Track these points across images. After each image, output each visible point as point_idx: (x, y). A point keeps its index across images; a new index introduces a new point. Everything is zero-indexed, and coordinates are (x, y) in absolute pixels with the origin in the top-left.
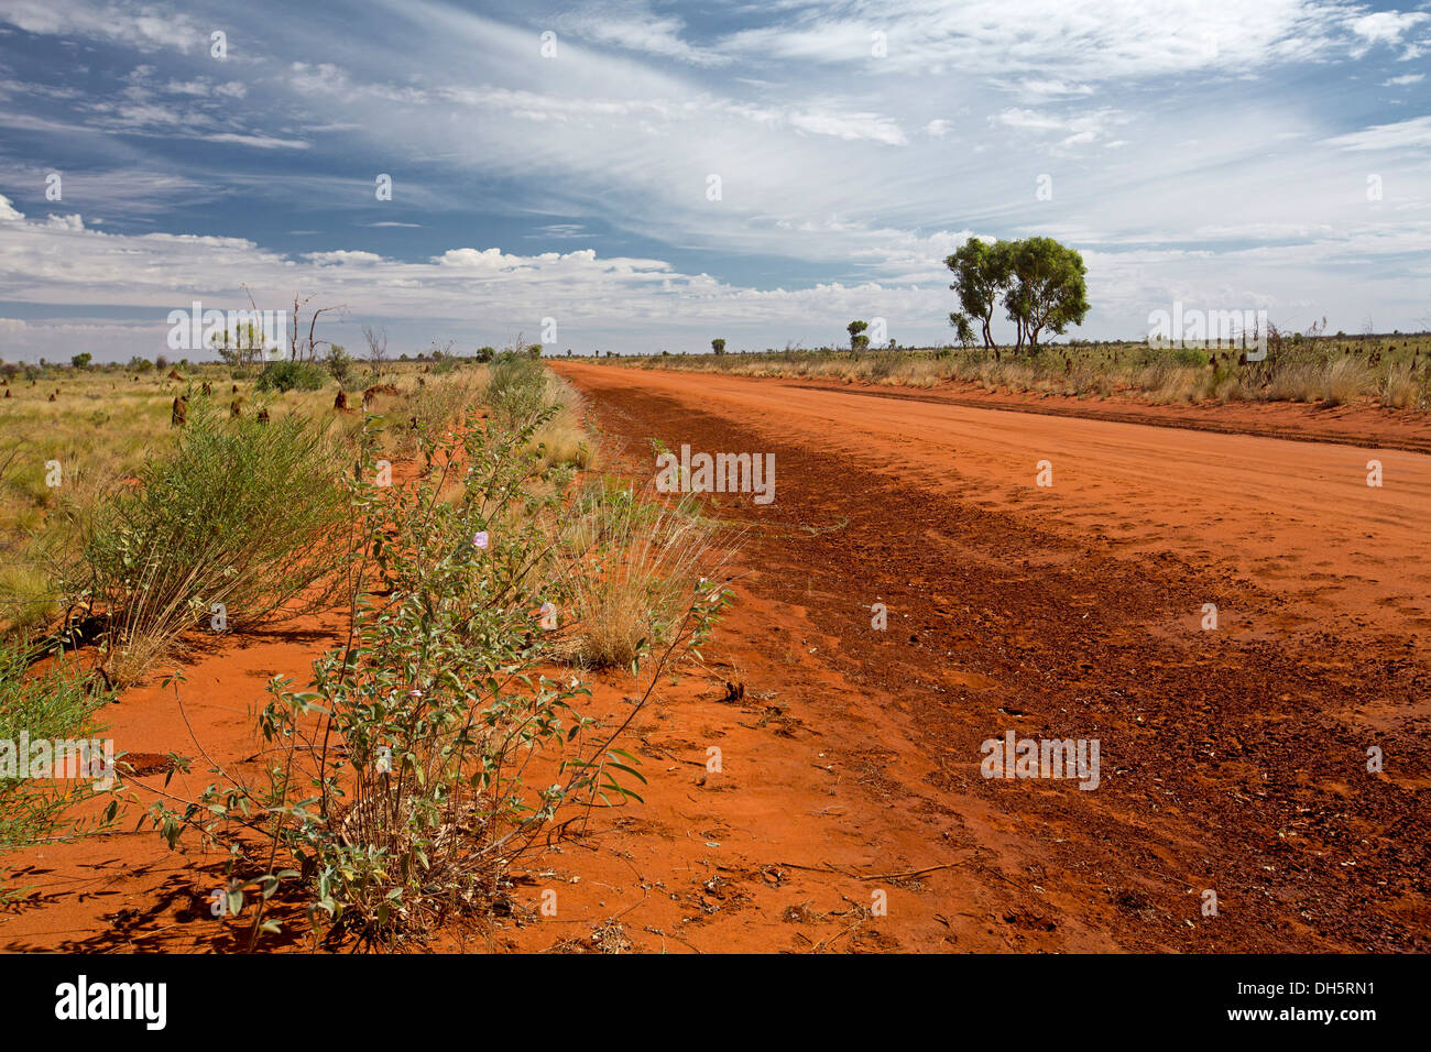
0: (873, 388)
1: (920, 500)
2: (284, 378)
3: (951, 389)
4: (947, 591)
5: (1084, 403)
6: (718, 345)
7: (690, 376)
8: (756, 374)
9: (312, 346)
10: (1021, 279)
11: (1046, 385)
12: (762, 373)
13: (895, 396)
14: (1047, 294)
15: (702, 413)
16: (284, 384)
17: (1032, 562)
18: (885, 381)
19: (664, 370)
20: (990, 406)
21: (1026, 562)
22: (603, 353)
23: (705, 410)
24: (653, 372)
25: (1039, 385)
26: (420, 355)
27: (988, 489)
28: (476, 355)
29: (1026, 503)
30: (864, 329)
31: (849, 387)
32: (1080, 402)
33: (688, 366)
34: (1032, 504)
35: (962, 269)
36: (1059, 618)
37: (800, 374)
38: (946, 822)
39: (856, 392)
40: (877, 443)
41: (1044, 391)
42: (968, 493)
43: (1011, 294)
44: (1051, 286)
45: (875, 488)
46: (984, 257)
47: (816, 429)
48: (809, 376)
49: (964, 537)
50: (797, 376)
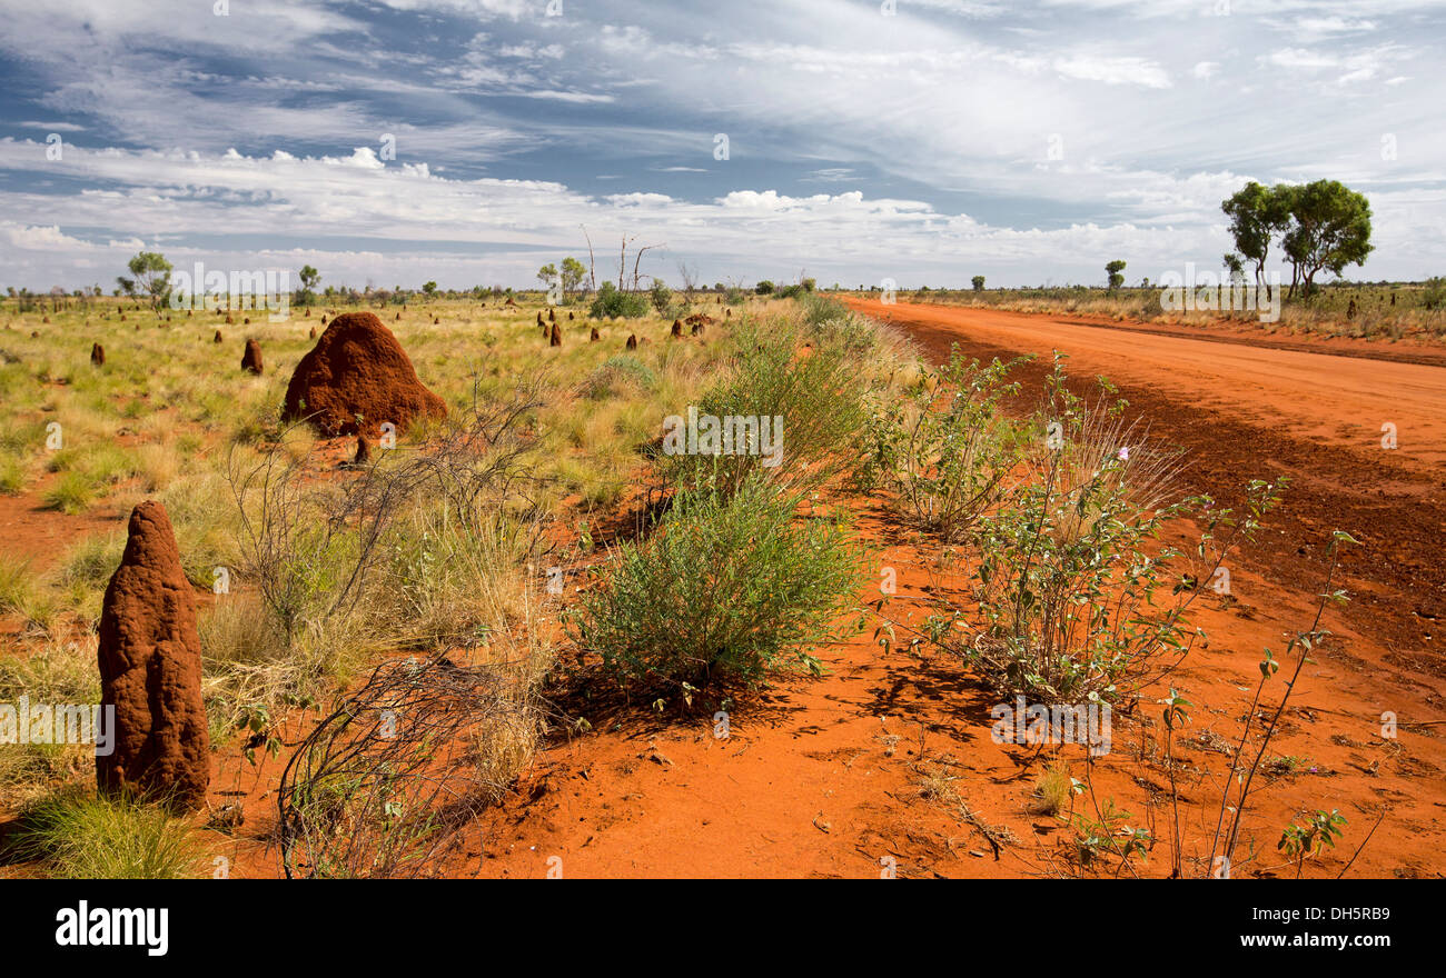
0: (1145, 326)
1: (1251, 433)
2: (612, 307)
3: (1228, 328)
4: (1310, 513)
5: (1374, 345)
6: (978, 282)
7: (958, 311)
8: (1025, 310)
9: (636, 279)
10: (1300, 220)
11: (1331, 326)
12: (1031, 310)
13: (1170, 334)
14: (1327, 236)
15: (994, 347)
16: (613, 312)
17: (1387, 492)
18: (1157, 319)
19: (932, 304)
20: (1273, 346)
21: (1380, 492)
22: (867, 287)
23: (994, 343)
24: (920, 306)
25: (1324, 326)
26: (704, 287)
27: (1314, 425)
28: (756, 287)
29: (1359, 439)
30: (1121, 268)
31: (1120, 325)
32: (1370, 344)
33: (955, 301)
34: (1366, 440)
35: (1238, 211)
36: (1434, 541)
37: (1068, 311)
38: (1424, 693)
39: (1128, 330)
40: (1180, 379)
41: (1328, 332)
42: (1293, 428)
43: (1289, 236)
44: (1333, 228)
45: (1198, 420)
46: (1264, 201)
47: (1112, 364)
48: (1078, 313)
49: (1307, 467)
50: (1066, 313)
